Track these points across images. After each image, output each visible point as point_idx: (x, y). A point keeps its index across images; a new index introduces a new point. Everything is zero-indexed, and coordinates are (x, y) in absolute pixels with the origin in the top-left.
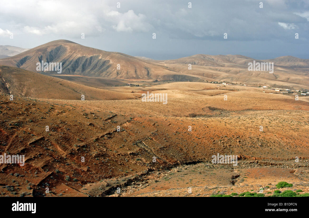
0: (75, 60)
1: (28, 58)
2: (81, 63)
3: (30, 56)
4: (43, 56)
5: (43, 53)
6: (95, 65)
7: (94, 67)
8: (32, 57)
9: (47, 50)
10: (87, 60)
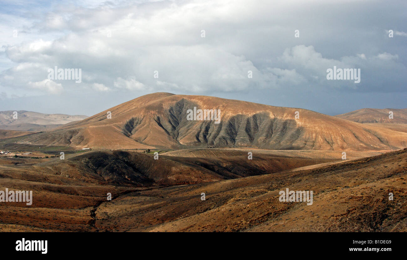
0: (227, 122)
1: (135, 122)
2: (239, 126)
3: (138, 118)
4: (160, 117)
5: (159, 112)
6: (269, 129)
7: (268, 132)
8: (143, 119)
9: (162, 108)
10: (248, 121)
